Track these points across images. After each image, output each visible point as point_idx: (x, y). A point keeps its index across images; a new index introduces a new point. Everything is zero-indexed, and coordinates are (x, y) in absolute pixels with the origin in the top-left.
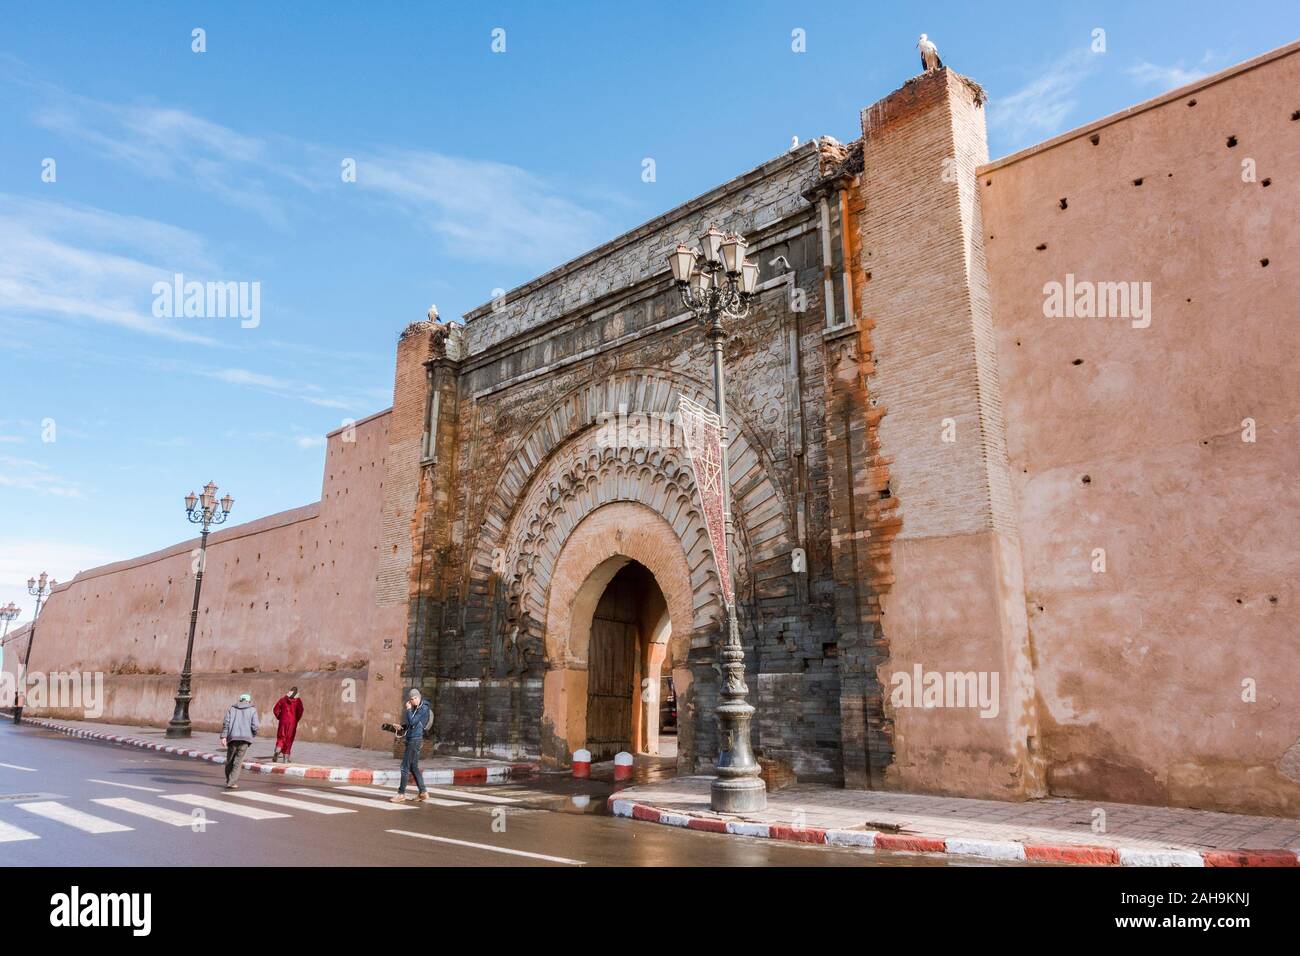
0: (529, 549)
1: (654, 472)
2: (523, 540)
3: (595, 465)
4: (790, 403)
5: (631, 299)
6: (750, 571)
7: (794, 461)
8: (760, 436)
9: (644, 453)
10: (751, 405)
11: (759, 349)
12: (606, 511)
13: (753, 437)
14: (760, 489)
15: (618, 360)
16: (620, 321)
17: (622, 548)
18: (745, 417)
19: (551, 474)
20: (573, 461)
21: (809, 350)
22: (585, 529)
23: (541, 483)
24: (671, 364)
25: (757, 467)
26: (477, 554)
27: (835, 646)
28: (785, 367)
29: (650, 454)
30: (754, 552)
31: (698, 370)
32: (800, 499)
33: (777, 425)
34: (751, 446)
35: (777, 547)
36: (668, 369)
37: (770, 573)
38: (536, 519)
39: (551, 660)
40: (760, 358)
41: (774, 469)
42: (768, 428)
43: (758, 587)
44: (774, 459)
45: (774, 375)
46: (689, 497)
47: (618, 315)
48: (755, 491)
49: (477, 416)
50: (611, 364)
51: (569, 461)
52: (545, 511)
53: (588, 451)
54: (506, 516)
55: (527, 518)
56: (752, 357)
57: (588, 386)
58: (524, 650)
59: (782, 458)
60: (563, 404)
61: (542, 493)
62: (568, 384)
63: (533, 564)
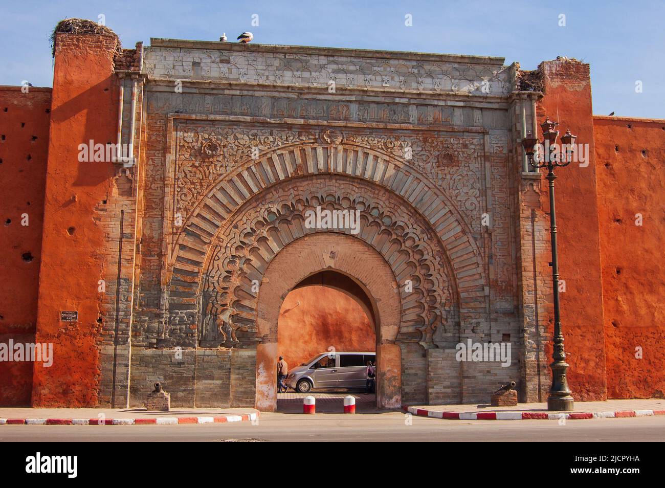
0: (241, 253)
1: (371, 219)
2: (236, 245)
3: (314, 203)
4: (484, 202)
5: (359, 98)
6: (451, 292)
7: (486, 236)
8: (464, 215)
9: (365, 206)
10: (457, 196)
11: (463, 165)
12: (320, 237)
13: (459, 216)
14: (462, 246)
15: (345, 136)
16: (345, 109)
17: (335, 265)
18: (453, 203)
19: (267, 201)
20: (293, 196)
21: (496, 176)
22: (298, 246)
23: (258, 205)
24: (393, 153)
25: (461, 234)
26: (182, 249)
27: (509, 335)
28: (480, 181)
29: (371, 207)
30: (458, 281)
31: (417, 163)
32: (490, 257)
33: (475, 212)
34: (457, 220)
35: (473, 281)
36: (391, 155)
37: (469, 294)
38: (251, 232)
39: (264, 336)
40: (463, 170)
41: (472, 237)
42: (469, 213)
43: (461, 301)
44: (472, 232)
45: (473, 183)
46: (402, 241)
47: (342, 103)
48: (458, 247)
49: (174, 133)
50: (338, 137)
51: (289, 195)
52: (259, 227)
53: (310, 192)
54: (219, 224)
55: (240, 230)
56: (458, 168)
57: (315, 146)
58: (236, 328)
59: (478, 232)
60: (287, 151)
61: (258, 213)
62: (291, 138)
63: (244, 264)
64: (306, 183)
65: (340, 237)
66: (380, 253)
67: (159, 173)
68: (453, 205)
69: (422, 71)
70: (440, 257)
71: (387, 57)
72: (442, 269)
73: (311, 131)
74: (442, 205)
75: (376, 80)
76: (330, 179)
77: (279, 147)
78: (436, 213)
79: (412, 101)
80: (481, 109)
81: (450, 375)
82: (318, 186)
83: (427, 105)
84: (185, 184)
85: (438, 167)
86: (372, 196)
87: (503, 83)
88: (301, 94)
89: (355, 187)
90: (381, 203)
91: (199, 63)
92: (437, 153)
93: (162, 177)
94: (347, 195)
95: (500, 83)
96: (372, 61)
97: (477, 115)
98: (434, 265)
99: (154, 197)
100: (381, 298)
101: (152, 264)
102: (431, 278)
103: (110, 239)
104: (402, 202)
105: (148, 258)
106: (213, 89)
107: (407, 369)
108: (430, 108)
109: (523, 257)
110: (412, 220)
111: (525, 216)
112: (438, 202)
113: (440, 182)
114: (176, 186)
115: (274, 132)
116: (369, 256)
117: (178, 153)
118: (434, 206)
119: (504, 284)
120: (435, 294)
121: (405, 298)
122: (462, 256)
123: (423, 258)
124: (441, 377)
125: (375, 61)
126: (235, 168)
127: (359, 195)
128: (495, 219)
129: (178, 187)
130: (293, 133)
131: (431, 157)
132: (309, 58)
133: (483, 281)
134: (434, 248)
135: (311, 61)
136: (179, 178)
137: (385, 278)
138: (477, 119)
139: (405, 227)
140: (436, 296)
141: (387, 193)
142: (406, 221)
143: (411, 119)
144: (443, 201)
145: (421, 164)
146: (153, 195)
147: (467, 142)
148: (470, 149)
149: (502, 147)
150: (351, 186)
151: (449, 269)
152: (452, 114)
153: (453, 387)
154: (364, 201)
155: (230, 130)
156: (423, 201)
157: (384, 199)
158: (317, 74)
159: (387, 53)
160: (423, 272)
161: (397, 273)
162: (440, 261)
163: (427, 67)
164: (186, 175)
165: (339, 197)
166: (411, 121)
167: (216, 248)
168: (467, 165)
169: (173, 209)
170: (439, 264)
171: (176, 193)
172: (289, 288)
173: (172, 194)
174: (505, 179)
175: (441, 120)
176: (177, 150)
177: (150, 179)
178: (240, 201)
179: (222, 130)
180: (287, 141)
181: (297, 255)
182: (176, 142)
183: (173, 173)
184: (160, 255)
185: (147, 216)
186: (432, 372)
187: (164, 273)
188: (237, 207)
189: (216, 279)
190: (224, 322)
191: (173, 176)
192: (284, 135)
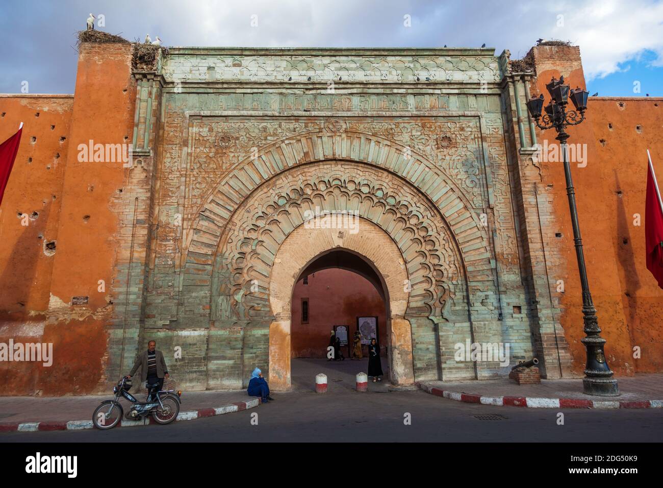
0: (253, 235)
1: (376, 200)
2: (248, 228)
3: (322, 187)
4: (484, 180)
5: (360, 91)
6: (457, 265)
8: (465, 193)
9: (370, 188)
10: (457, 175)
11: (461, 146)
13: (460, 193)
14: (465, 222)
15: (348, 125)
16: (348, 101)
17: (344, 244)
18: (454, 181)
19: (278, 187)
20: (302, 181)
21: (494, 155)
23: (269, 191)
24: (395, 138)
25: (463, 210)
26: (196, 234)
27: (519, 308)
28: (479, 160)
29: (375, 188)
30: (463, 256)
31: (417, 147)
32: (494, 231)
33: (475, 190)
34: (458, 197)
35: (479, 254)
36: (393, 141)
37: (475, 268)
38: (262, 215)
39: (276, 315)
40: (462, 151)
41: (475, 212)
42: (469, 190)
43: (468, 275)
44: (474, 207)
45: (472, 162)
46: (406, 219)
47: (345, 96)
48: (462, 222)
49: (190, 128)
50: (341, 126)
51: (298, 180)
52: (270, 211)
53: (317, 177)
54: (232, 209)
55: (252, 213)
56: (456, 149)
57: (320, 135)
58: (249, 307)
59: (480, 208)
60: (295, 141)
61: (269, 198)
62: (298, 129)
63: (256, 246)
64: (314, 169)
66: (386, 232)
67: (176, 164)
68: (454, 184)
69: (418, 65)
70: (444, 233)
71: (385, 54)
72: (447, 245)
73: (316, 121)
74: (444, 184)
75: (375, 75)
76: (336, 164)
77: (288, 137)
78: (438, 191)
79: (410, 91)
80: (475, 95)
82: (325, 171)
83: (423, 94)
84: (199, 173)
85: (438, 149)
86: (376, 178)
87: (495, 71)
88: (307, 89)
89: (359, 171)
90: (385, 184)
91: (214, 68)
92: (435, 137)
93: (179, 168)
94: (352, 178)
95: (492, 71)
96: (371, 59)
97: (472, 100)
98: (439, 241)
99: (171, 186)
100: (389, 274)
101: (167, 248)
102: (437, 253)
103: (124, 225)
104: (404, 182)
105: (164, 243)
106: (226, 88)
107: (417, 344)
108: (427, 97)
109: (528, 228)
110: (415, 199)
111: (527, 190)
112: (439, 180)
113: (440, 163)
114: (192, 176)
115: (282, 124)
116: (375, 235)
117: (193, 147)
118: (435, 185)
119: (509, 256)
120: (442, 268)
121: (412, 274)
122: (465, 231)
123: (428, 235)
124: (453, 352)
125: (373, 59)
126: (246, 158)
127: (363, 178)
128: (496, 195)
129: (194, 176)
130: (300, 124)
131: (430, 141)
132: (314, 59)
133: (488, 255)
134: (438, 225)
135: (315, 61)
136: (194, 169)
137: (391, 255)
138: (472, 104)
139: (409, 206)
140: (443, 271)
141: (390, 175)
142: (409, 200)
143: (409, 107)
144: (444, 180)
145: (421, 147)
146: (170, 185)
147: (463, 126)
148: (467, 132)
149: (498, 128)
150: (355, 170)
151: (454, 244)
152: (448, 101)
153: (466, 362)
154: (369, 184)
155: (242, 124)
156: (425, 180)
157: (387, 181)
158: (321, 72)
160: (429, 247)
161: (403, 249)
162: (444, 237)
163: (423, 61)
164: (201, 166)
165: (345, 180)
166: (409, 109)
167: (229, 231)
168: (465, 146)
169: (189, 196)
170: (443, 239)
171: (191, 182)
172: (301, 268)
173: (188, 183)
174: (503, 158)
175: (437, 107)
176: (193, 144)
177: (168, 170)
178: (251, 188)
179: (235, 124)
180: (295, 131)
181: (307, 236)
182: (192, 137)
183: (189, 164)
184: (175, 240)
185: (164, 204)
186: (444, 346)
187: (178, 257)
188: (249, 193)
189: (229, 260)
190: (237, 302)
191: (188, 167)
192: (292, 126)
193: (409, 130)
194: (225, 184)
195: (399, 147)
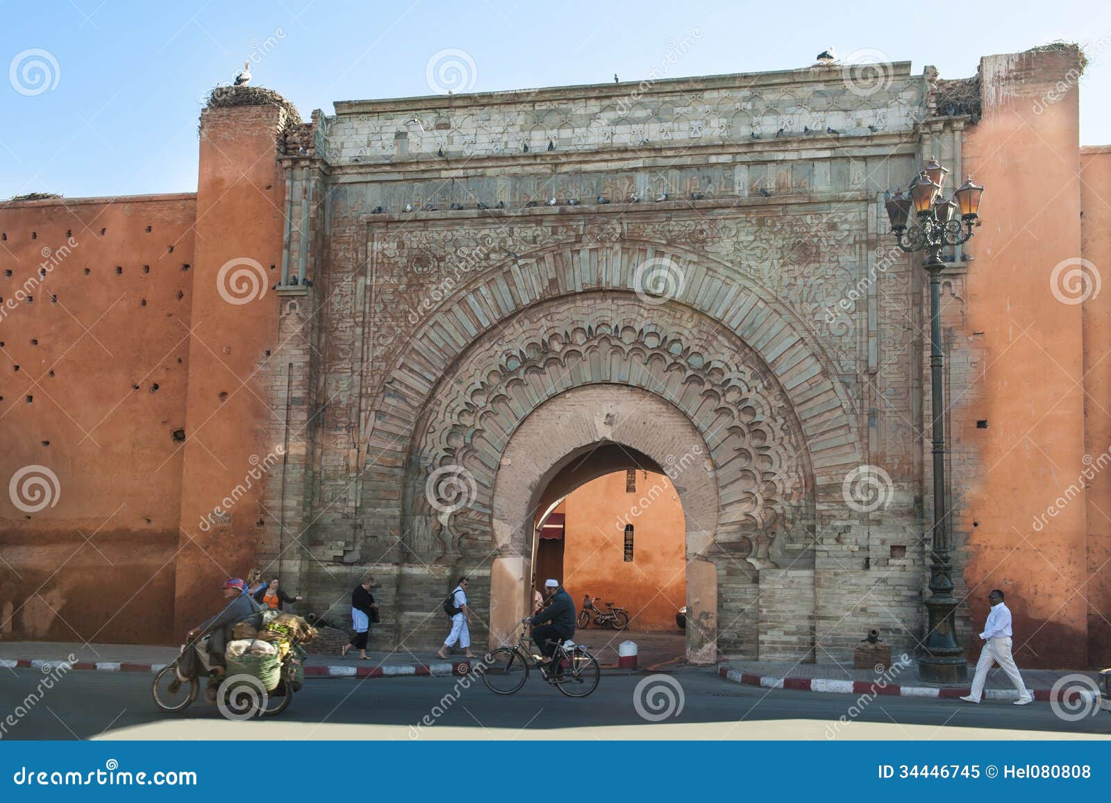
0: (468, 420)
1: (670, 360)
2: (459, 409)
3: (579, 338)
4: (864, 321)
5: (648, 162)
6: (801, 474)
7: (865, 378)
8: (826, 346)
9: (659, 338)
10: (814, 315)
11: (827, 259)
12: (590, 392)
13: (816, 347)
14: (822, 399)
15: (625, 228)
16: (627, 182)
17: (613, 435)
18: (807, 325)
19: (506, 339)
20: (545, 329)
21: (887, 275)
22: (554, 407)
23: (492, 346)
24: (706, 248)
25: (821, 378)
26: (380, 419)
27: (902, 548)
29: (669, 339)
30: (813, 457)
31: (745, 263)
32: (873, 414)
33: (846, 340)
34: (813, 355)
35: (840, 456)
36: (702, 254)
37: (830, 479)
38: (481, 388)
39: (502, 547)
40: (826, 267)
41: (841, 382)
42: (835, 340)
43: (817, 490)
44: (841, 373)
45: (845, 289)
46: (720, 393)
47: (624, 174)
48: (815, 399)
49: (370, 244)
50: (614, 229)
51: (538, 328)
52: (495, 380)
53: (571, 321)
54: (433, 379)
55: (465, 385)
56: (818, 265)
57: (577, 247)
58: (459, 534)
59: (851, 372)
60: (534, 260)
61: (492, 359)
62: (541, 238)
63: (472, 437)
64: (566, 307)
65: (622, 391)
66: (685, 414)
67: (348, 305)
68: (807, 330)
69: (760, 105)
70: (784, 418)
71: (698, 88)
73: (571, 223)
74: (788, 330)
75: (679, 130)
76: (604, 299)
77: (523, 254)
78: (777, 343)
79: (739, 158)
80: (865, 159)
81: (797, 613)
82: (584, 311)
83: (765, 162)
84: (383, 320)
85: (783, 265)
86: (670, 321)
87: (908, 108)
88: (556, 165)
90: (686, 332)
91: (406, 133)
92: (780, 243)
93: (353, 311)
94: (630, 322)
95: (902, 108)
96: (674, 98)
97: (856, 169)
98: (773, 432)
99: (342, 342)
100: (687, 487)
101: (338, 441)
102: (767, 452)
103: (275, 407)
104: (719, 328)
105: (334, 433)
106: (423, 171)
107: (726, 601)
108: (771, 167)
110: (737, 358)
112: (778, 324)
113: (785, 291)
114: (372, 324)
115: (515, 230)
116: (668, 419)
117: (374, 275)
118: (774, 331)
119: (896, 459)
120: (774, 478)
121: (725, 486)
122: (820, 415)
123: (755, 420)
124: (780, 617)
125: (678, 98)
126: (454, 292)
127: (649, 321)
129: (375, 325)
130: (544, 228)
131: (770, 251)
132: (570, 105)
134: (773, 403)
135: (574, 110)
138: (856, 177)
139: (726, 370)
140: (776, 482)
141: (695, 316)
142: (726, 358)
143: (737, 188)
144: (790, 324)
145: (753, 263)
146: (341, 339)
147: (835, 220)
148: (842, 232)
150: (636, 307)
151: (800, 438)
152: (811, 173)
153: (800, 634)
154: (658, 332)
155: (449, 233)
156: (755, 325)
157: (690, 325)
158: (584, 129)
159: (697, 80)
160: (756, 442)
161: (712, 446)
162: (783, 425)
163: (770, 96)
164: (385, 307)
165: (617, 326)
166: (736, 193)
167: (430, 414)
168: (835, 258)
169: (368, 359)
170: (781, 429)
171: (372, 334)
172: (542, 473)
173: (366, 335)
174: (906, 279)
175: (789, 186)
176: (374, 271)
177: (337, 316)
178: (462, 342)
179: (437, 234)
180: (535, 242)
181: (553, 422)
182: (372, 259)
183: (367, 305)
184: (349, 428)
185: (332, 370)
186: (765, 607)
187: (353, 454)
188: (459, 351)
189: (430, 461)
190: (441, 525)
191: (367, 310)
192: (529, 234)
193: (734, 232)
194: (423, 337)
195: (713, 265)
